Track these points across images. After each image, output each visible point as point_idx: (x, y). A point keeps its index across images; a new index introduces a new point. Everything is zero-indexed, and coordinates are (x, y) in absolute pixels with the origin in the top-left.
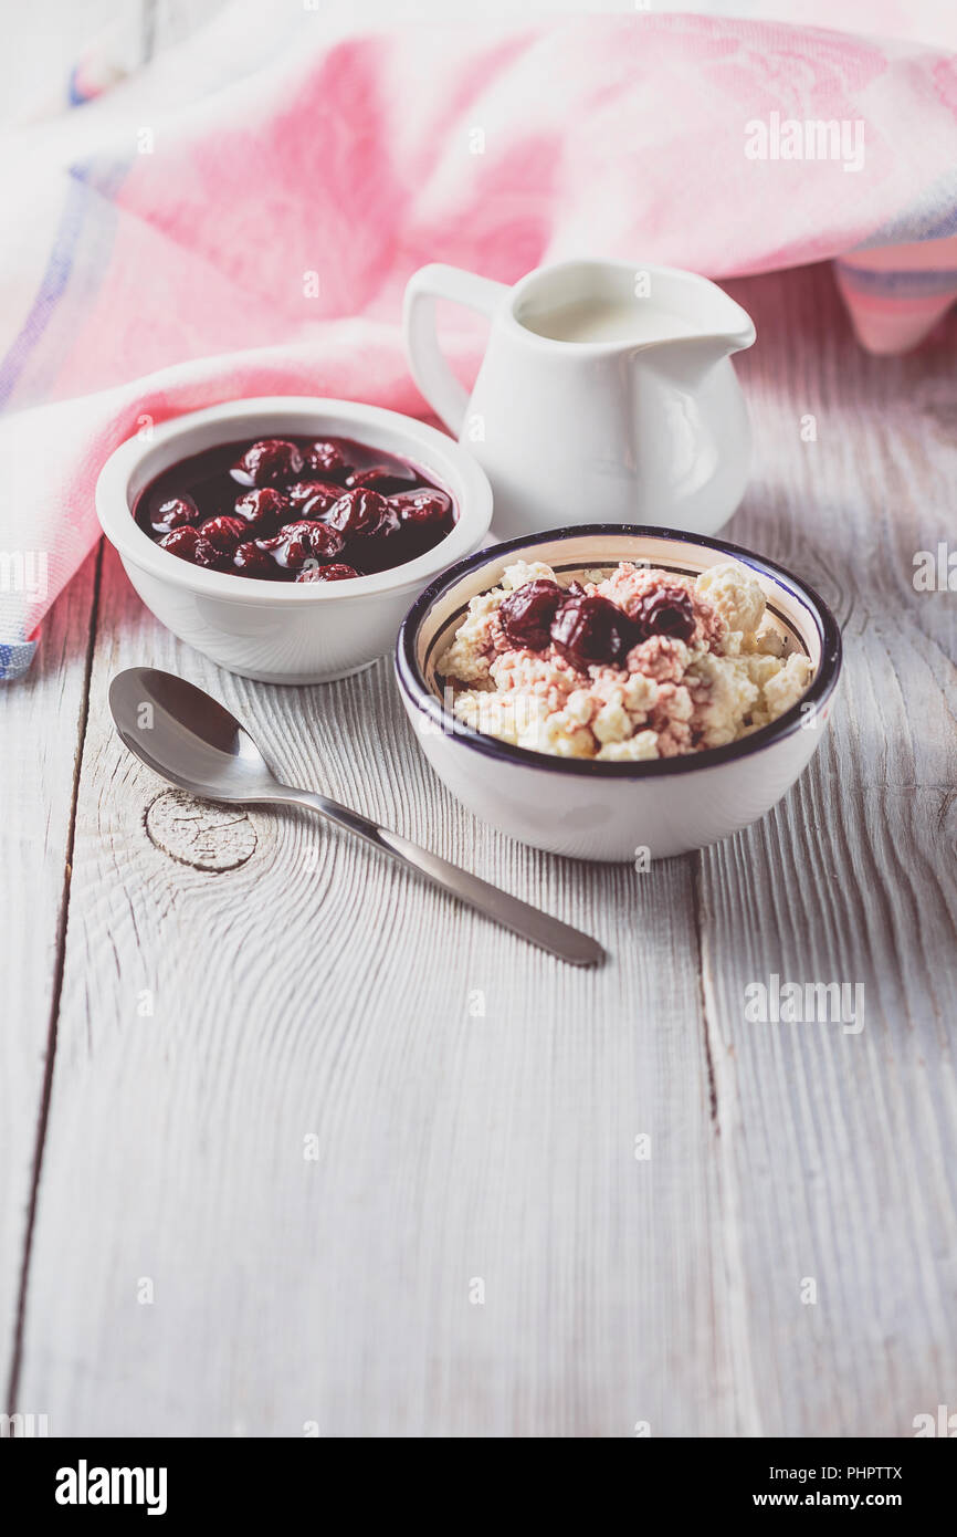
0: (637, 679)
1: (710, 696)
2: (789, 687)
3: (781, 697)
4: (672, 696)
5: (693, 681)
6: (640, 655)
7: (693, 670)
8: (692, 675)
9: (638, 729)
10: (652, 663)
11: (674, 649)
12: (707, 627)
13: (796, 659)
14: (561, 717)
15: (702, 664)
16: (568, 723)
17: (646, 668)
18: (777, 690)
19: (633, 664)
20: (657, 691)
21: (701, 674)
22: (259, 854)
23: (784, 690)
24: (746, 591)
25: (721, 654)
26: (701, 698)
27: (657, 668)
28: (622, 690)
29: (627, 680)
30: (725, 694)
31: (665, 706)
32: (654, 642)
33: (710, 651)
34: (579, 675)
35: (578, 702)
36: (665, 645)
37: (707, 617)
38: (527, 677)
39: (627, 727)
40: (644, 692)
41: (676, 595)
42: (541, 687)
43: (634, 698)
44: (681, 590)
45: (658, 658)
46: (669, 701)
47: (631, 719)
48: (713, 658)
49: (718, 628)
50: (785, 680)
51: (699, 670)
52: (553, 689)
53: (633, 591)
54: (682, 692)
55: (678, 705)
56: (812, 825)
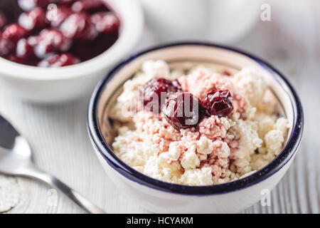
0: (203, 138)
1: (239, 145)
2: (277, 139)
3: (273, 144)
4: (220, 147)
5: (231, 137)
6: (205, 125)
7: (231, 130)
8: (231, 133)
9: (202, 163)
10: (210, 129)
11: (222, 123)
12: (239, 105)
13: (281, 121)
14: (165, 155)
15: (235, 128)
16: (168, 160)
17: (208, 132)
18: (272, 140)
19: (202, 130)
20: (212, 145)
21: (235, 133)
22: (21, 203)
23: (275, 141)
24: (258, 83)
25: (244, 119)
26: (234, 145)
27: (213, 132)
28: (195, 144)
29: (198, 139)
30: (246, 143)
31: (217, 152)
32: (212, 118)
33: (240, 118)
34: (176, 131)
35: (174, 148)
36: (218, 121)
37: (239, 101)
38: (151, 130)
39: (197, 163)
40: (207, 146)
41: (224, 94)
42: (156, 137)
43: (201, 149)
44: (227, 91)
45: (214, 127)
46: (218, 149)
47: (199, 157)
48: (241, 122)
49: (245, 105)
50: (275, 135)
51: (234, 130)
52: (162, 139)
53: (204, 86)
54: (225, 144)
55: (223, 151)
56: (284, 194)
